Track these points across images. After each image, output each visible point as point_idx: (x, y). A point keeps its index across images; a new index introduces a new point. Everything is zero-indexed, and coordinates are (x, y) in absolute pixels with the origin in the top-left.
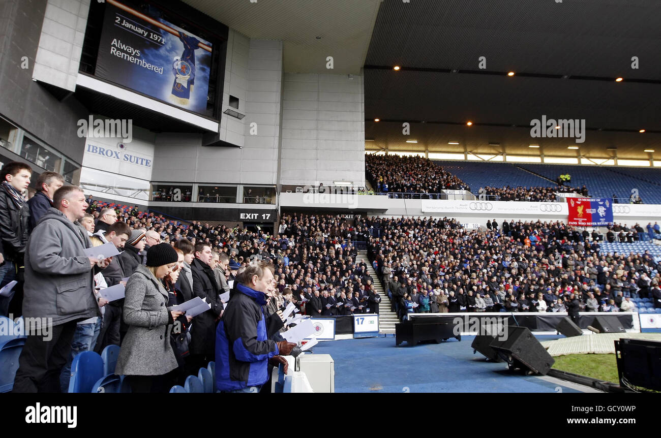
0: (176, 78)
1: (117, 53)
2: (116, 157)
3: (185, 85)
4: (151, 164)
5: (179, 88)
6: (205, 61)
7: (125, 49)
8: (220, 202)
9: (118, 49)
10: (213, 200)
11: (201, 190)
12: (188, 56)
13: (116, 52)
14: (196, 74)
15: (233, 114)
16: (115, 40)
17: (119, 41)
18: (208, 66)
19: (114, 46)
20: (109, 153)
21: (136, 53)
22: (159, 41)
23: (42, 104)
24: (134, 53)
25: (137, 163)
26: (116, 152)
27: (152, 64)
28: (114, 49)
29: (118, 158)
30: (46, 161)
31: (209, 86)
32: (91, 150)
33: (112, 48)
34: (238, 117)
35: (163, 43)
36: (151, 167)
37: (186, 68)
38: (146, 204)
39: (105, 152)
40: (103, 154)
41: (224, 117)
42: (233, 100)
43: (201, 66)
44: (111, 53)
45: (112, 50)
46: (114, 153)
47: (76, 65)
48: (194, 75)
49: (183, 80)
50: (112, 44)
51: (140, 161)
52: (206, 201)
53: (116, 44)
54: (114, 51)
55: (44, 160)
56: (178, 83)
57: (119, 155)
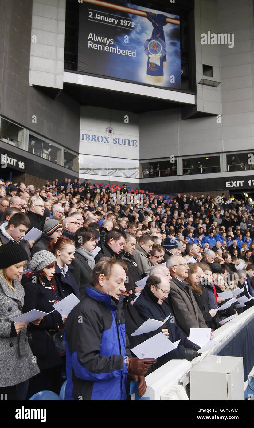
0: (149, 58)
1: (94, 46)
2: (106, 142)
3: (158, 63)
4: (137, 143)
5: (152, 68)
6: (175, 35)
7: (100, 41)
8: (205, 173)
9: (94, 42)
10: (198, 172)
11: (186, 163)
12: (158, 33)
13: (92, 46)
14: (167, 51)
15: (208, 83)
16: (91, 34)
17: (94, 34)
18: (178, 40)
19: (90, 39)
20: (100, 139)
21: (110, 42)
22: (129, 25)
23: (40, 105)
24: (108, 43)
25: (125, 144)
26: (105, 138)
27: (125, 50)
28: (90, 43)
29: (108, 142)
30: (49, 153)
31: (181, 60)
32: (85, 139)
33: (89, 42)
34: (214, 85)
35: (133, 26)
36: (138, 147)
37: (157, 47)
38: (137, 181)
39: (96, 139)
40: (95, 141)
41: (199, 88)
42: (207, 69)
43: (171, 41)
44: (89, 47)
45: (89, 44)
46: (104, 138)
47: (61, 64)
48: (166, 52)
49: (156, 59)
50: (88, 39)
51: (127, 143)
52: (191, 174)
53: (92, 38)
54: (91, 45)
55: (48, 152)
56: (151, 63)
57: (109, 140)
